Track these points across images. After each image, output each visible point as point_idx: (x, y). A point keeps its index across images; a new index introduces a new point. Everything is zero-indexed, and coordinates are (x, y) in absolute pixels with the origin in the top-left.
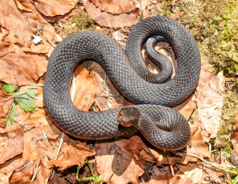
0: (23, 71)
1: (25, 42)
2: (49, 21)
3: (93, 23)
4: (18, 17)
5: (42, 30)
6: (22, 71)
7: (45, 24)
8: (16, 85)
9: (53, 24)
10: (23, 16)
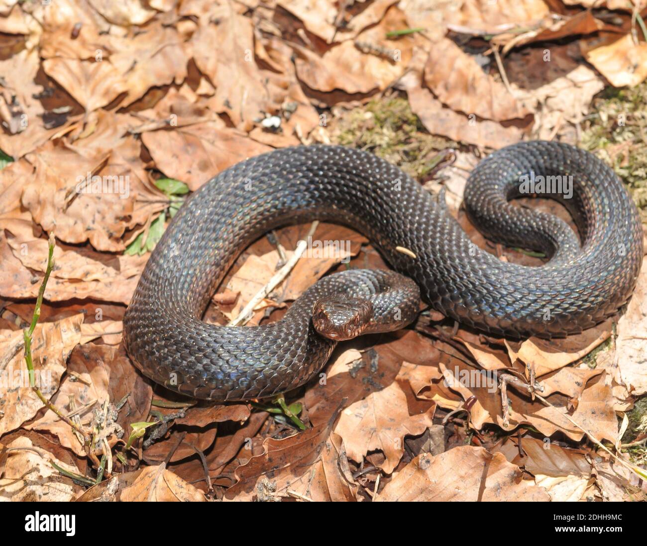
0: (215, 165)
1: (243, 121)
2: (316, 102)
3: (415, 123)
4: (247, 72)
5: (291, 112)
6: (212, 165)
7: (303, 104)
8: (186, 184)
9: (320, 110)
10: (259, 75)
